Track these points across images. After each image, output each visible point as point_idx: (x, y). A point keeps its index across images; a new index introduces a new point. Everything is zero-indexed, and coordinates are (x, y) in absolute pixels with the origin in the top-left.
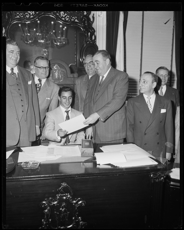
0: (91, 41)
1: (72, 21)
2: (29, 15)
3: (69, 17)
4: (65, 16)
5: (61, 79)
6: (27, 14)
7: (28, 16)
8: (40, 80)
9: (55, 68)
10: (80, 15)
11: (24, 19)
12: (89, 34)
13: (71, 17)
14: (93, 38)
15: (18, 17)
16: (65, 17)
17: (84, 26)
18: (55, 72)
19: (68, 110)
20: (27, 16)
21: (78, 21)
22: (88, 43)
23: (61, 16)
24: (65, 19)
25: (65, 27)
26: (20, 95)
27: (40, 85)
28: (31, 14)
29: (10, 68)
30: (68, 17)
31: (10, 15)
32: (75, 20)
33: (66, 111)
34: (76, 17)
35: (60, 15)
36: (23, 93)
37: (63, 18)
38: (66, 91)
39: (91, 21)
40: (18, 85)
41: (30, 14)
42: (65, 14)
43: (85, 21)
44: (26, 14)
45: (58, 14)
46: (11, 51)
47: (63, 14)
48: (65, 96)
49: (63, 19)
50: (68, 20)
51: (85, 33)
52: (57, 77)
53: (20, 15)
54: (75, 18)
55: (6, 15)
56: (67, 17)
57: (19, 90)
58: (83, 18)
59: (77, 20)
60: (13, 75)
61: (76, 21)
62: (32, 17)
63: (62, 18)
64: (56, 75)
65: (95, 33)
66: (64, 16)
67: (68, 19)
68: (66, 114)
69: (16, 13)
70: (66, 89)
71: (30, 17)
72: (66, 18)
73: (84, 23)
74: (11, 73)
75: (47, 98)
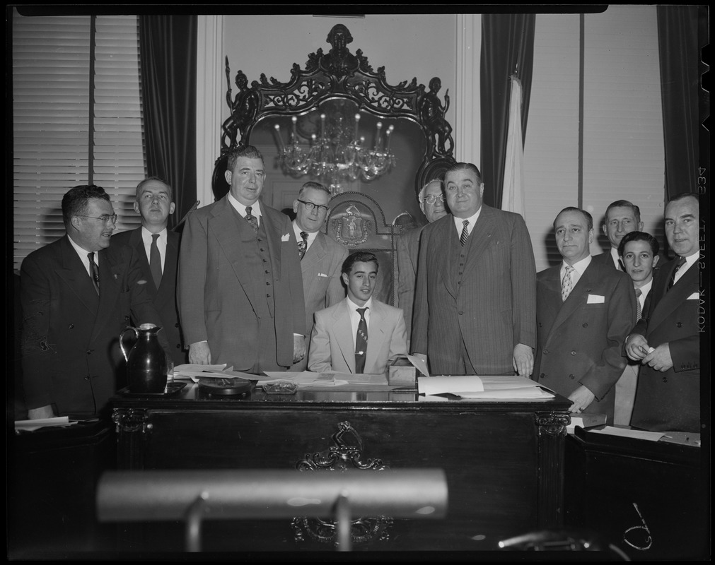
0: (442, 154)
1: (395, 108)
2: (296, 100)
3: (388, 99)
4: (380, 98)
5: (362, 238)
6: (292, 99)
7: (293, 103)
8: (304, 235)
9: (350, 212)
10: (416, 95)
11: (285, 110)
12: (437, 136)
13: (393, 100)
14: (447, 145)
15: (271, 104)
16: (378, 101)
17: (426, 118)
18: (349, 223)
19: (364, 307)
20: (291, 102)
21: (408, 108)
22: (434, 157)
23: (369, 99)
24: (379, 105)
25: (391, 128)
26: (264, 261)
27: (304, 246)
28: (301, 98)
29: (245, 207)
30: (386, 101)
31: (254, 102)
32: (402, 106)
33: (358, 310)
34: (405, 100)
35: (367, 95)
36: (270, 257)
37: (376, 102)
38: (364, 260)
39: (443, 106)
40: (259, 240)
41: (297, 97)
42: (380, 93)
43: (426, 107)
44: (290, 96)
45: (362, 95)
46: (244, 169)
47: (375, 93)
48: (363, 270)
49: (376, 104)
50: (387, 106)
51: (428, 136)
52: (352, 232)
53: (275, 100)
54: (403, 101)
55: (246, 102)
56: (383, 99)
57: (262, 250)
58: (422, 100)
59: (408, 106)
60: (250, 221)
61: (405, 107)
62: (302, 103)
63: (372, 102)
64: (352, 228)
65: (452, 134)
66: (376, 98)
67: (386, 104)
68: (359, 316)
69: (267, 96)
70: (366, 257)
71: (298, 103)
72: (381, 102)
73: (426, 112)
74: (247, 217)
75: (319, 275)
